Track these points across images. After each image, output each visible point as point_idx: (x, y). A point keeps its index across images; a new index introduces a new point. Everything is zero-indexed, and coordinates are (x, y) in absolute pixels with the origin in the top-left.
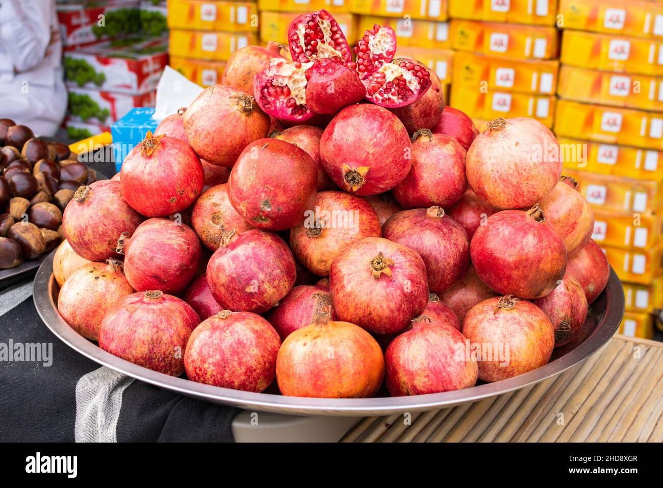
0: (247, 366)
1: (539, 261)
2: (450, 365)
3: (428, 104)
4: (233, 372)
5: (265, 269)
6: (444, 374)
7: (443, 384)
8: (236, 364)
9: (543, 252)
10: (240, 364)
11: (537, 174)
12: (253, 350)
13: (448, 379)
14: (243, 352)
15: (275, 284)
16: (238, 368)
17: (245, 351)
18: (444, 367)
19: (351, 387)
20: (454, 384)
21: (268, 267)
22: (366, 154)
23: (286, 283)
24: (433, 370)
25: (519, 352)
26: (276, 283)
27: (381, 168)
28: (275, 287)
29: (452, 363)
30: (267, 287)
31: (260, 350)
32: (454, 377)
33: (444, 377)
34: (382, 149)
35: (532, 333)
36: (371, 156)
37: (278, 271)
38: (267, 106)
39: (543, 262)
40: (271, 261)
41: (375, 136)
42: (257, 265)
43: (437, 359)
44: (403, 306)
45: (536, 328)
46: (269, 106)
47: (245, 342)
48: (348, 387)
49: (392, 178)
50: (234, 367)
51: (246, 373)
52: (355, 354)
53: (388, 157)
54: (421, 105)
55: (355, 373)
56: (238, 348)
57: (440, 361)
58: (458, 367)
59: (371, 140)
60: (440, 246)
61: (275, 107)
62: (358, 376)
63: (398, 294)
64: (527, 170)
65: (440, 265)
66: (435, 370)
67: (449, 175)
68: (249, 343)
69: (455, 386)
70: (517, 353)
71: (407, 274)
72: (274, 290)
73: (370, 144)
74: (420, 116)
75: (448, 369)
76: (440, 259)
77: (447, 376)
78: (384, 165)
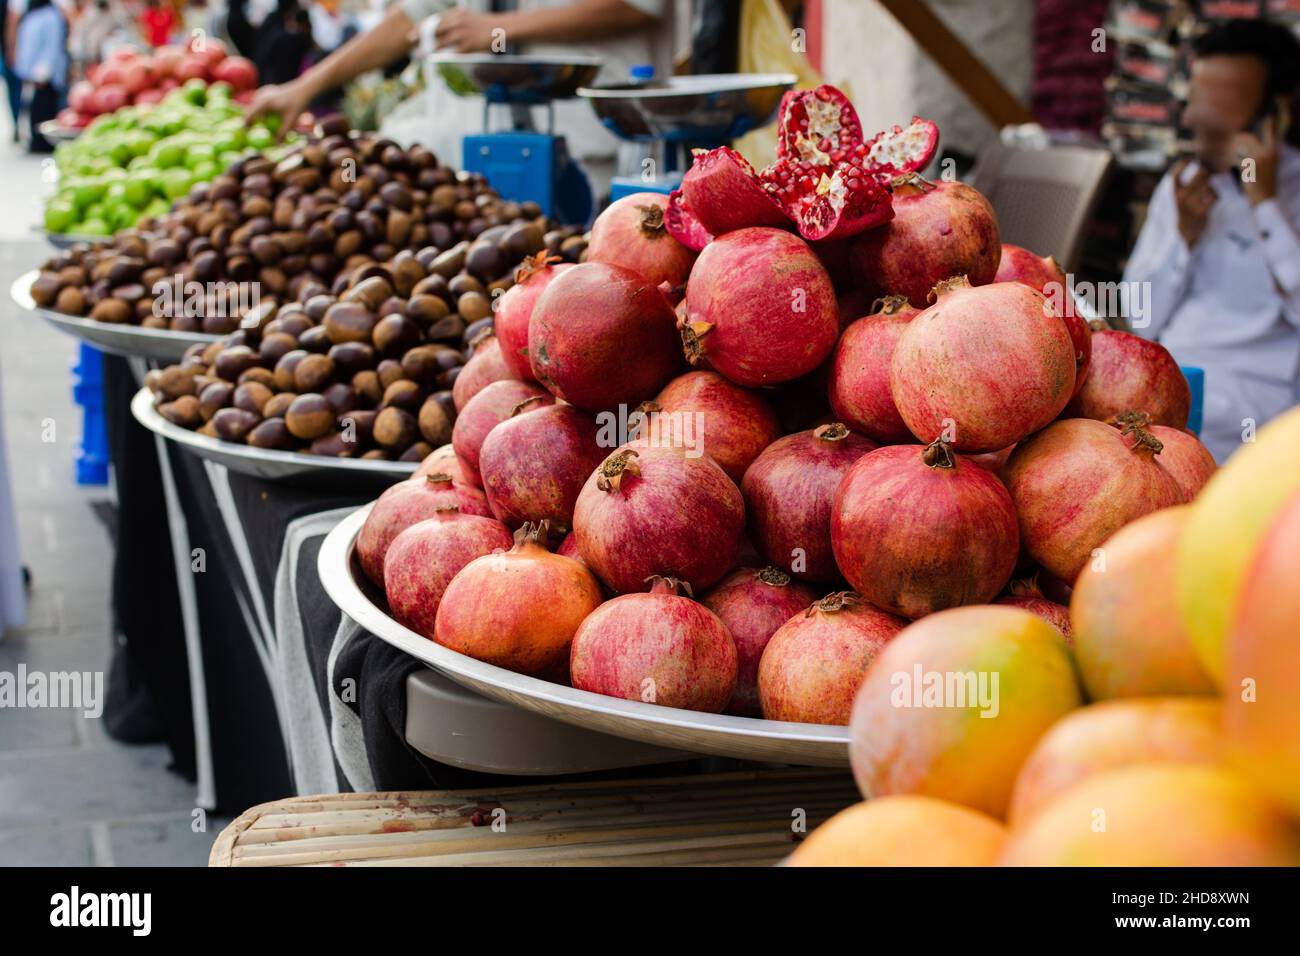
0: (421, 585)
1: (882, 531)
2: (624, 654)
3: (916, 253)
4: (403, 588)
5: (521, 455)
6: (609, 664)
7: (602, 679)
8: (407, 576)
9: (894, 516)
10: (413, 578)
11: (946, 375)
12: (435, 563)
13: (612, 674)
14: (421, 560)
15: (532, 485)
16: (410, 584)
17: (424, 562)
18: (615, 651)
19: (482, 642)
20: (622, 689)
21: (526, 453)
22: (710, 300)
23: (554, 488)
24: (596, 652)
25: (796, 688)
26: (533, 482)
27: (731, 329)
28: (532, 489)
29: (629, 651)
30: (516, 483)
31: (445, 566)
32: (623, 674)
33: (607, 669)
34: (732, 295)
35: (837, 663)
36: (716, 305)
37: (540, 464)
38: (675, 226)
39: (890, 535)
40: (534, 445)
41: (727, 273)
42: (510, 446)
43: (611, 637)
44: (628, 546)
45: (851, 659)
46: (679, 226)
47: (429, 547)
48: (479, 641)
49: (755, 353)
50: (405, 580)
51: (418, 595)
52: (508, 593)
53: (742, 312)
54: (901, 252)
55: (494, 621)
56: (417, 553)
57: (614, 641)
58: (638, 660)
59: (719, 277)
60: (788, 484)
61: (688, 231)
62: (496, 627)
63: (621, 522)
64: (932, 365)
65: (780, 515)
66: (599, 652)
67: (878, 373)
68: (433, 550)
69: (622, 692)
70: (792, 689)
71: (651, 494)
72: (530, 493)
73: (717, 284)
74: (901, 272)
75: (618, 659)
76: (781, 506)
77: (612, 669)
78: (734, 324)
